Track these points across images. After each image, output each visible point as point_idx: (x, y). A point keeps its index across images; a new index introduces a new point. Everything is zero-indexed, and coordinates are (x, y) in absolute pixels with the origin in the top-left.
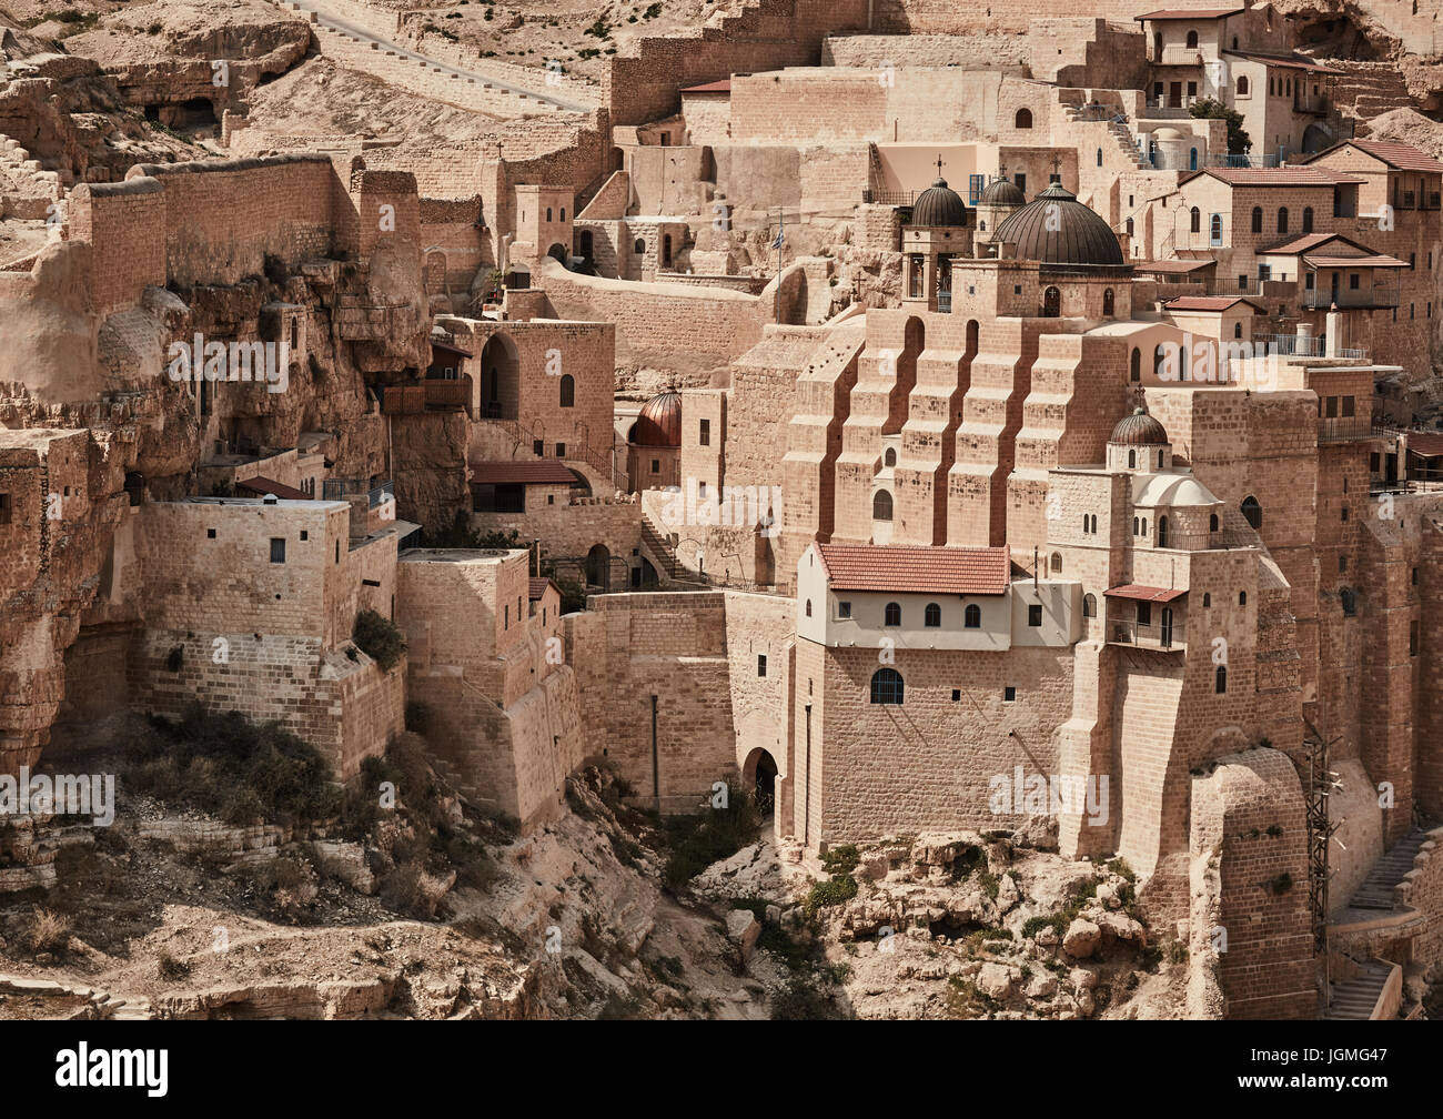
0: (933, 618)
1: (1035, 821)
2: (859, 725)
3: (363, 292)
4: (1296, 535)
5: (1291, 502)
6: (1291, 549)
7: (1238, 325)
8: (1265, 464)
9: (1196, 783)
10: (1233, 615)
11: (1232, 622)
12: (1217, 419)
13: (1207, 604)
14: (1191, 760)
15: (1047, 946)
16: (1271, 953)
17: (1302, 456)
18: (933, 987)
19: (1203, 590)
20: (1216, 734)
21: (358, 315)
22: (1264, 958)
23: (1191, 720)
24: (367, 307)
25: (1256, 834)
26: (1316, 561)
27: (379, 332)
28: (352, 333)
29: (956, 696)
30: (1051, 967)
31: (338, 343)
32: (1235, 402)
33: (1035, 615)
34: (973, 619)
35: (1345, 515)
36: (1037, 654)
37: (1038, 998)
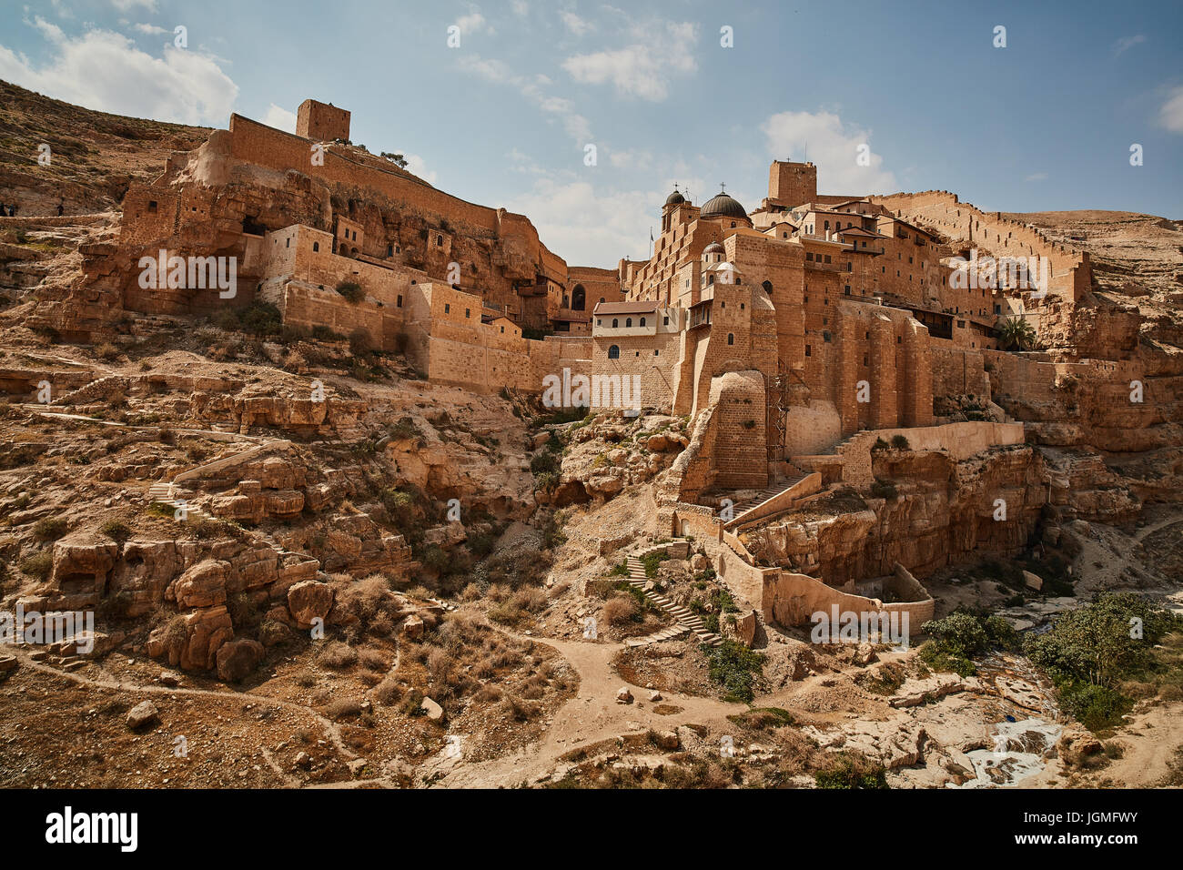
0: (629, 324)
1: (663, 403)
2: (604, 367)
3: (501, 249)
4: (792, 300)
5: (790, 286)
6: (789, 305)
7: (785, 233)
8: (775, 269)
9: (713, 379)
10: (737, 313)
11: (737, 315)
12: (749, 247)
13: (723, 305)
14: (713, 370)
15: (642, 444)
16: (743, 454)
17: (796, 269)
18: (591, 457)
19: (722, 300)
20: (727, 362)
21: (499, 257)
22: (739, 455)
23: (714, 354)
24: (502, 254)
25: (737, 401)
26: (803, 312)
27: (506, 262)
28: (498, 262)
29: (637, 354)
30: (642, 452)
31: (493, 267)
32: (759, 242)
33: (666, 321)
34: (643, 323)
35: (826, 302)
36: (667, 336)
37: (631, 463)
